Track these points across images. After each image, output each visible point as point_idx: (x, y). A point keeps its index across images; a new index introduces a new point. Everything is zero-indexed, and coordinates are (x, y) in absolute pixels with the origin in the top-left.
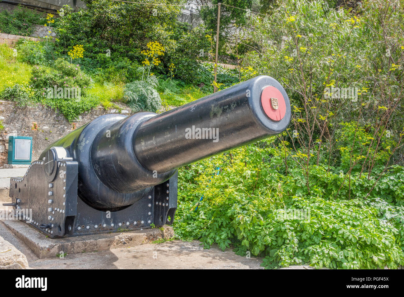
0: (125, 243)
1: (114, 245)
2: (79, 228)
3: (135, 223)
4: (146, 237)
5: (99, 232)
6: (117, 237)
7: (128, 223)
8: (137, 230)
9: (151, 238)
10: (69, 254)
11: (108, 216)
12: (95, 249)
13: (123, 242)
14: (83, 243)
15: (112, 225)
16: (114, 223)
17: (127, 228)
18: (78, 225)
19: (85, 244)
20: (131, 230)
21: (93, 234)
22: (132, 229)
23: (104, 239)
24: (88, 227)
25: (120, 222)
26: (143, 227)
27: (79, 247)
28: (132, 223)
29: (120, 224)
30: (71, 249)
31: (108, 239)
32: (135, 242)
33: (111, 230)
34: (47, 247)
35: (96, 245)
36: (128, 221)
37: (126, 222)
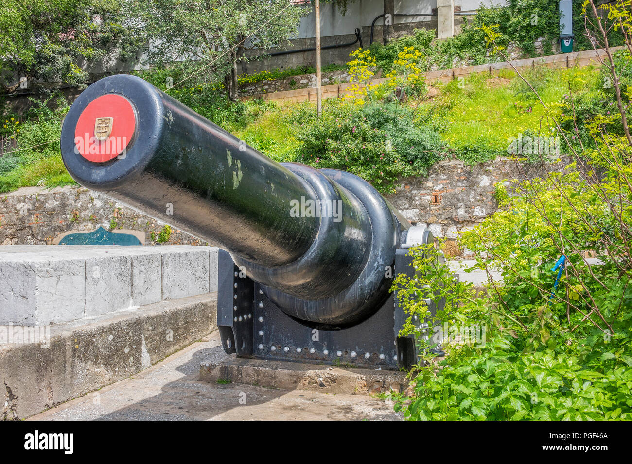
0: (322, 385)
1: (304, 385)
2: (273, 348)
3: (367, 355)
4: (364, 382)
5: (303, 360)
6: (310, 373)
7: (354, 354)
8: (370, 368)
9: (377, 386)
10: (235, 382)
11: (315, 337)
12: (273, 384)
13: (319, 383)
14: (254, 369)
15: (326, 352)
16: (329, 348)
17: (353, 362)
18: (271, 343)
19: (258, 373)
20: (359, 367)
21: (293, 361)
22: (361, 365)
23: (286, 371)
24: (286, 349)
25: (339, 349)
26: (383, 364)
27: (248, 375)
28: (361, 355)
29: (339, 353)
30: (237, 376)
31: (293, 373)
32: (341, 387)
33: (324, 359)
34: (207, 365)
35: (275, 377)
36: (355, 350)
37: (350, 353)
